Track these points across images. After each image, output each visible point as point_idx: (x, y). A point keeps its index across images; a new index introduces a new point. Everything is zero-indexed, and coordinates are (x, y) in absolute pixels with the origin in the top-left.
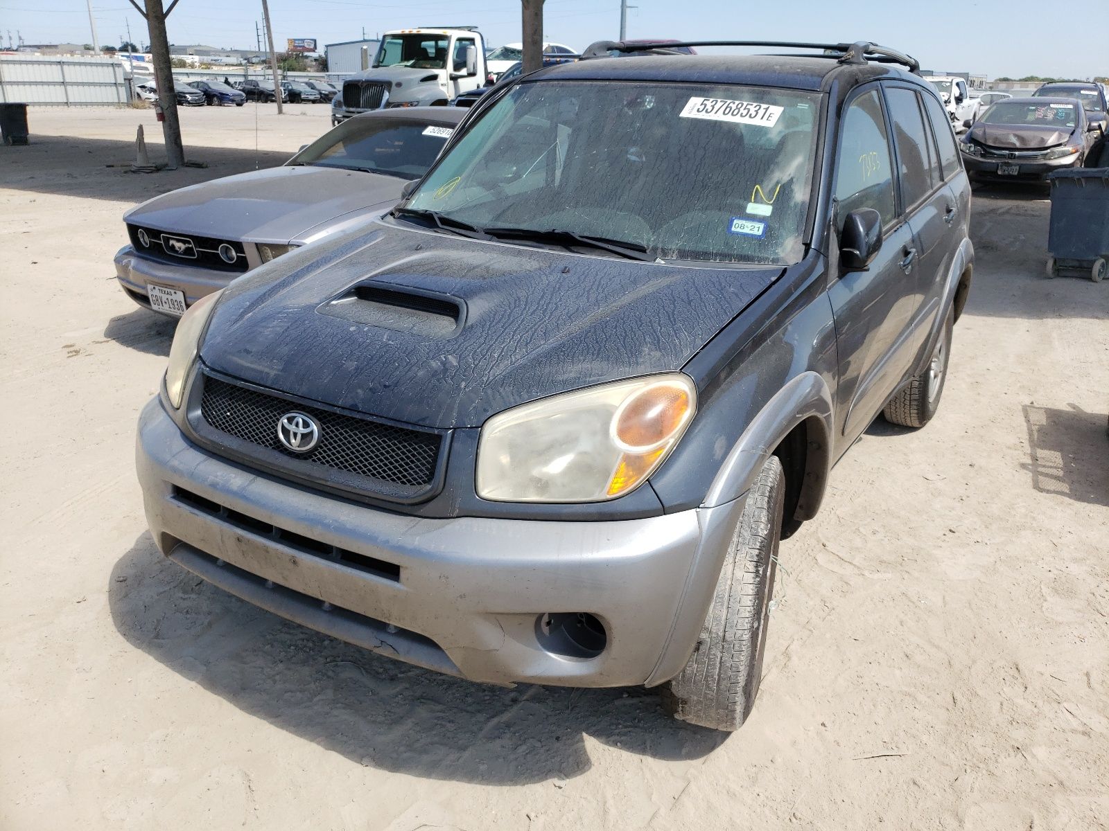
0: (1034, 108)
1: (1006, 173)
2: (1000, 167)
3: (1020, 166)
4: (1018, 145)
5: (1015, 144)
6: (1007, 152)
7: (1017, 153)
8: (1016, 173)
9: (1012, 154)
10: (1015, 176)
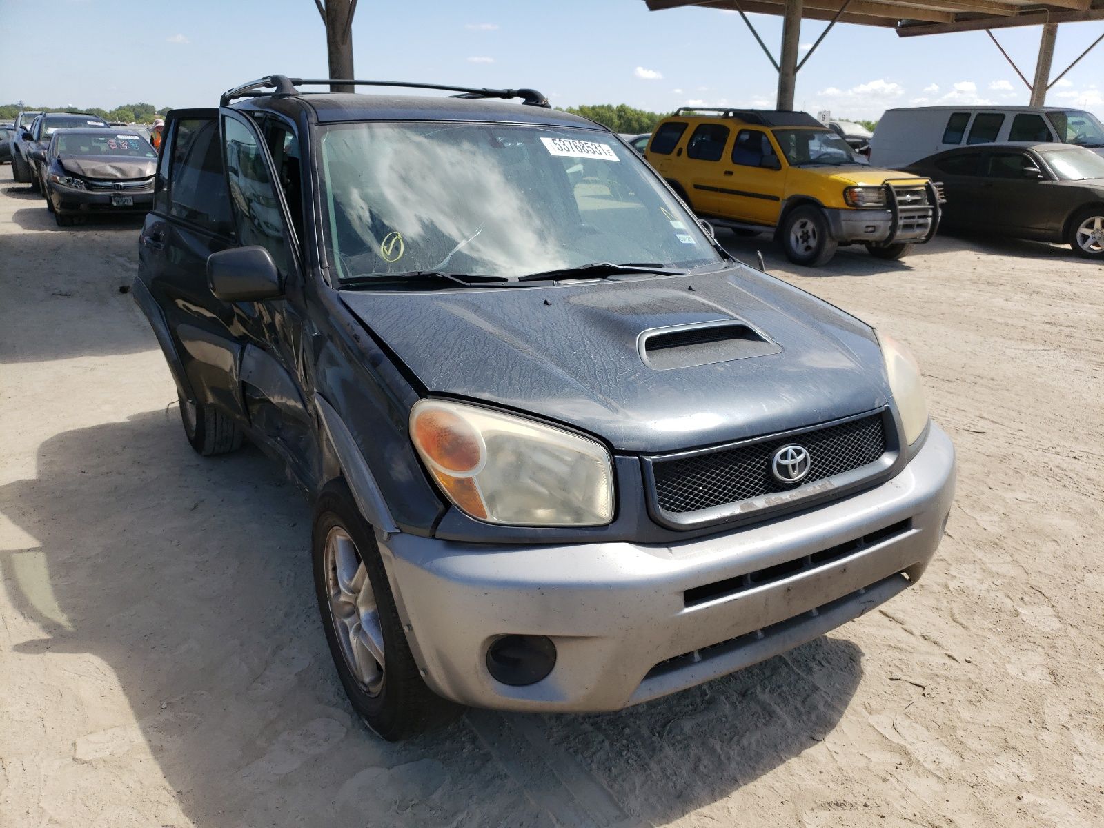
0: (103, 139)
1: (121, 203)
2: (113, 199)
3: (133, 196)
4: (119, 176)
5: (116, 176)
6: (111, 183)
7: (122, 184)
8: (131, 204)
9: (118, 185)
10: (130, 206)
